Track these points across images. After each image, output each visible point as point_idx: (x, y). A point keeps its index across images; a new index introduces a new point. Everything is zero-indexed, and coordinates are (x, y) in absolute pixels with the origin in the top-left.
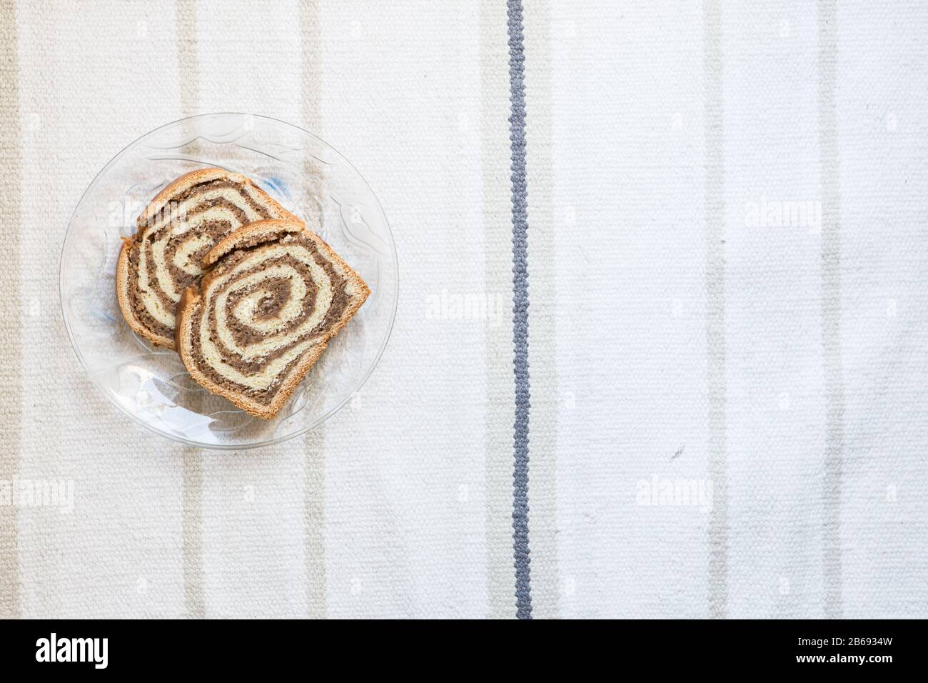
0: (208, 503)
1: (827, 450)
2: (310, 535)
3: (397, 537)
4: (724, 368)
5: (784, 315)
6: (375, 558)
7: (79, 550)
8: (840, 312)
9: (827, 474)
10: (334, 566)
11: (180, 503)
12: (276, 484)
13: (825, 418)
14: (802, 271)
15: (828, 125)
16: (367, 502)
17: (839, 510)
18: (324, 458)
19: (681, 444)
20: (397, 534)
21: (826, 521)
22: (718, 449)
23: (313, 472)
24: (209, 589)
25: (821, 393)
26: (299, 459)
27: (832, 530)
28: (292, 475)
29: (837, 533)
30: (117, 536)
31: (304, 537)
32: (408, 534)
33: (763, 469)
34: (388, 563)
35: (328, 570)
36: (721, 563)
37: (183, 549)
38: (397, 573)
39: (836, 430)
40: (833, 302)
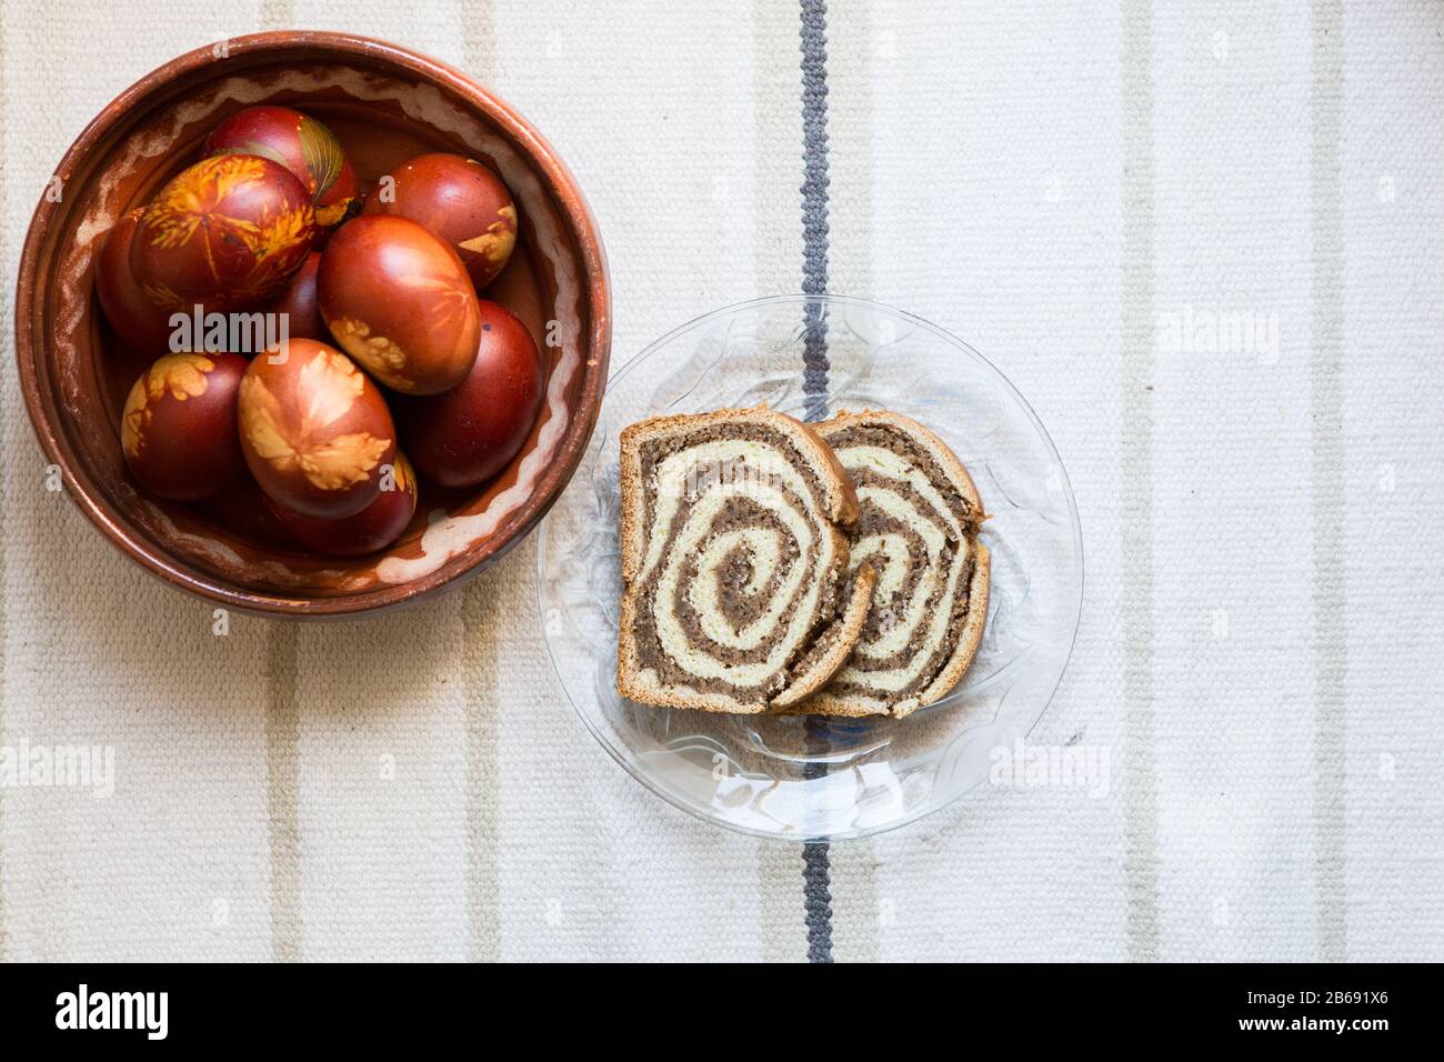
0: (308, 808)
1: (1317, 736)
2: (476, 865)
3: (616, 872)
4: (1151, 600)
5: (1249, 513)
6: (581, 906)
7: (102, 881)
8: (1345, 508)
9: (1321, 777)
10: (513, 916)
11: (264, 807)
12: (418, 779)
13: (1315, 683)
14: (1280, 439)
15: (1327, 201)
16: (569, 813)
17: (1341, 838)
18: (497, 738)
19: (1080, 723)
20: (614, 866)
21: (1322, 855)
22: (1140, 733)
23: (480, 761)
24: (310, 948)
25: (1310, 642)
26: (456, 739)
27: (1331, 870)
28: (445, 766)
29: (1341, 876)
30: (162, 859)
31: (466, 867)
32: (633, 867)
33: (1213, 766)
34: (600, 916)
35: (505, 923)
36: (1148, 921)
37: (271, 881)
38: (616, 932)
39: (1333, 703)
40: (1331, 492)
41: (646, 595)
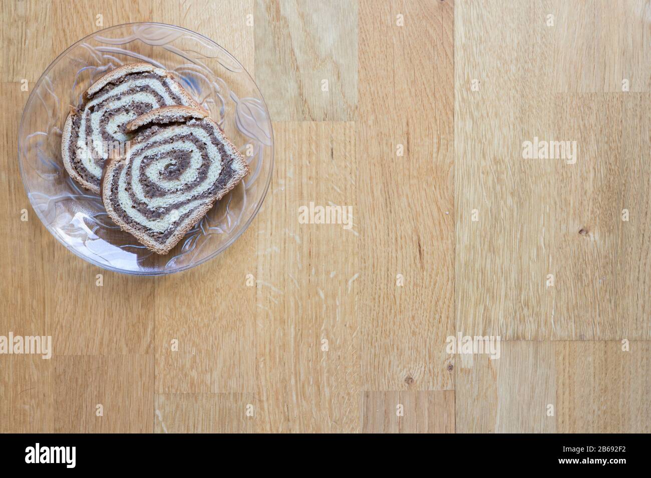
41: (210, 193)
